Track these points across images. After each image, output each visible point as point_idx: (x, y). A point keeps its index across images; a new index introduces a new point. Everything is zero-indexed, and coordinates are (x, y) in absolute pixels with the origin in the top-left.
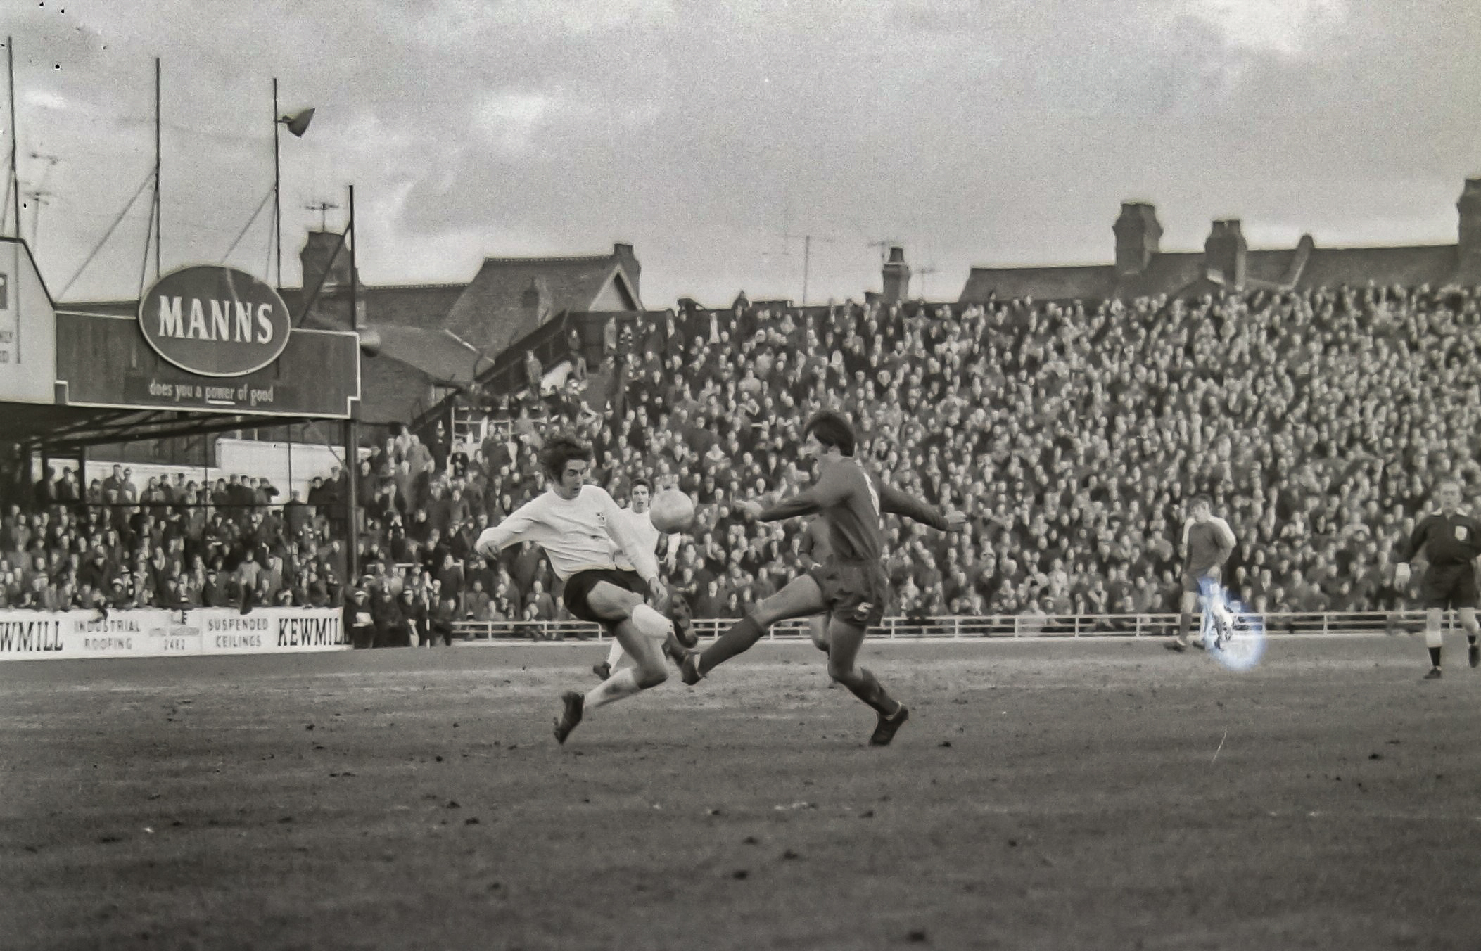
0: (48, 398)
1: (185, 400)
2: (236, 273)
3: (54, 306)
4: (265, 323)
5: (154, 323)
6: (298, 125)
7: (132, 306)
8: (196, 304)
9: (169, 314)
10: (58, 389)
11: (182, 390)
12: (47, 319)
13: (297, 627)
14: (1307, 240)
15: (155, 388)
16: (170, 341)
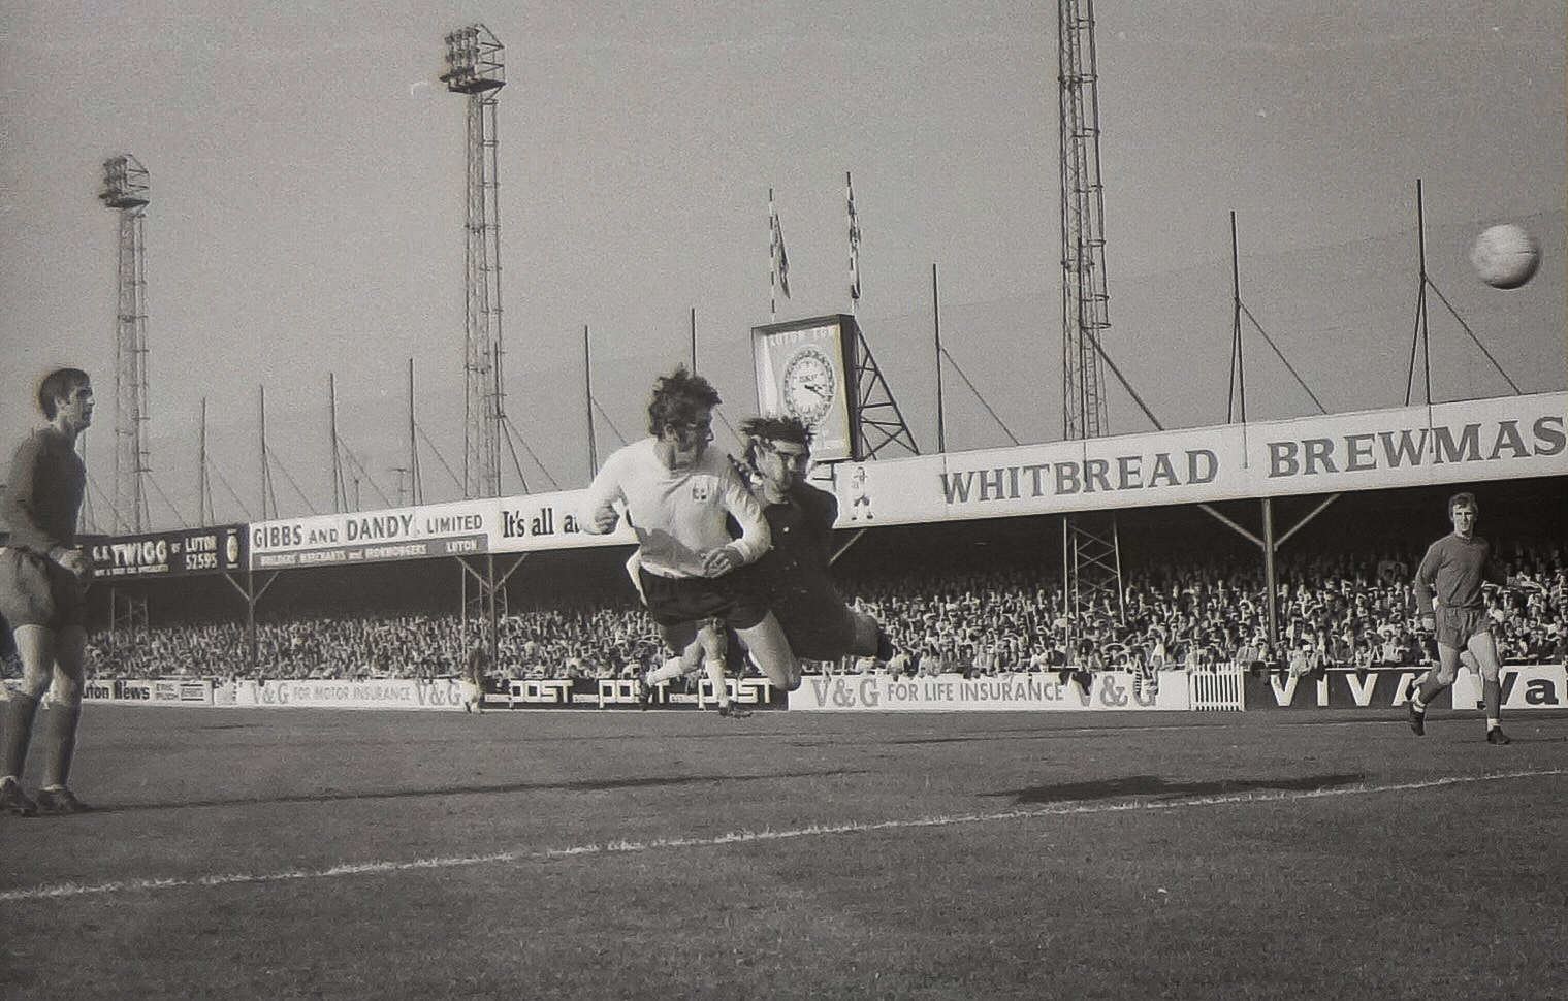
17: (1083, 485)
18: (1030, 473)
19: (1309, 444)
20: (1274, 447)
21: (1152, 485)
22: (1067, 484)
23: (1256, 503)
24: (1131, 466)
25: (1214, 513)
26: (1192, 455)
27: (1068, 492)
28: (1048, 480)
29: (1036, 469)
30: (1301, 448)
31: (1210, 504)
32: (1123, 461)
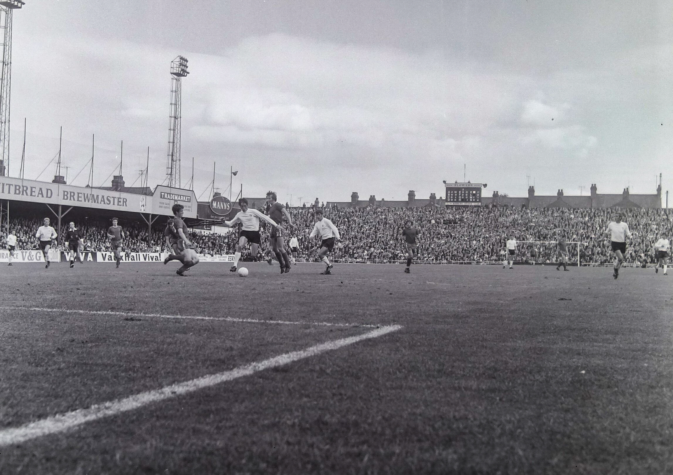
0: (196, 218)
1: (216, 219)
2: (224, 197)
3: (197, 202)
4: (228, 206)
5: (212, 206)
6: (235, 174)
7: (208, 202)
8: (219, 203)
9: (215, 204)
10: (197, 216)
11: (216, 217)
12: (197, 203)
13: (231, 258)
14: (383, 199)
15: (212, 217)
16: (214, 209)
17: (21, 193)
18: (8, 186)
19: (71, 192)
20: (64, 192)
21: (38, 196)
22: (17, 192)
23: (58, 205)
24: (34, 190)
25: (49, 207)
26: (47, 190)
27: (18, 194)
28: (12, 189)
29: (10, 185)
30: (69, 193)
31: (49, 204)
32: (32, 188)
